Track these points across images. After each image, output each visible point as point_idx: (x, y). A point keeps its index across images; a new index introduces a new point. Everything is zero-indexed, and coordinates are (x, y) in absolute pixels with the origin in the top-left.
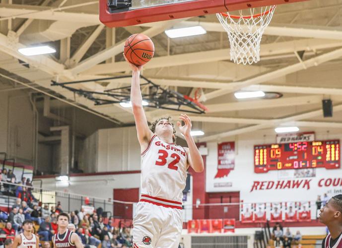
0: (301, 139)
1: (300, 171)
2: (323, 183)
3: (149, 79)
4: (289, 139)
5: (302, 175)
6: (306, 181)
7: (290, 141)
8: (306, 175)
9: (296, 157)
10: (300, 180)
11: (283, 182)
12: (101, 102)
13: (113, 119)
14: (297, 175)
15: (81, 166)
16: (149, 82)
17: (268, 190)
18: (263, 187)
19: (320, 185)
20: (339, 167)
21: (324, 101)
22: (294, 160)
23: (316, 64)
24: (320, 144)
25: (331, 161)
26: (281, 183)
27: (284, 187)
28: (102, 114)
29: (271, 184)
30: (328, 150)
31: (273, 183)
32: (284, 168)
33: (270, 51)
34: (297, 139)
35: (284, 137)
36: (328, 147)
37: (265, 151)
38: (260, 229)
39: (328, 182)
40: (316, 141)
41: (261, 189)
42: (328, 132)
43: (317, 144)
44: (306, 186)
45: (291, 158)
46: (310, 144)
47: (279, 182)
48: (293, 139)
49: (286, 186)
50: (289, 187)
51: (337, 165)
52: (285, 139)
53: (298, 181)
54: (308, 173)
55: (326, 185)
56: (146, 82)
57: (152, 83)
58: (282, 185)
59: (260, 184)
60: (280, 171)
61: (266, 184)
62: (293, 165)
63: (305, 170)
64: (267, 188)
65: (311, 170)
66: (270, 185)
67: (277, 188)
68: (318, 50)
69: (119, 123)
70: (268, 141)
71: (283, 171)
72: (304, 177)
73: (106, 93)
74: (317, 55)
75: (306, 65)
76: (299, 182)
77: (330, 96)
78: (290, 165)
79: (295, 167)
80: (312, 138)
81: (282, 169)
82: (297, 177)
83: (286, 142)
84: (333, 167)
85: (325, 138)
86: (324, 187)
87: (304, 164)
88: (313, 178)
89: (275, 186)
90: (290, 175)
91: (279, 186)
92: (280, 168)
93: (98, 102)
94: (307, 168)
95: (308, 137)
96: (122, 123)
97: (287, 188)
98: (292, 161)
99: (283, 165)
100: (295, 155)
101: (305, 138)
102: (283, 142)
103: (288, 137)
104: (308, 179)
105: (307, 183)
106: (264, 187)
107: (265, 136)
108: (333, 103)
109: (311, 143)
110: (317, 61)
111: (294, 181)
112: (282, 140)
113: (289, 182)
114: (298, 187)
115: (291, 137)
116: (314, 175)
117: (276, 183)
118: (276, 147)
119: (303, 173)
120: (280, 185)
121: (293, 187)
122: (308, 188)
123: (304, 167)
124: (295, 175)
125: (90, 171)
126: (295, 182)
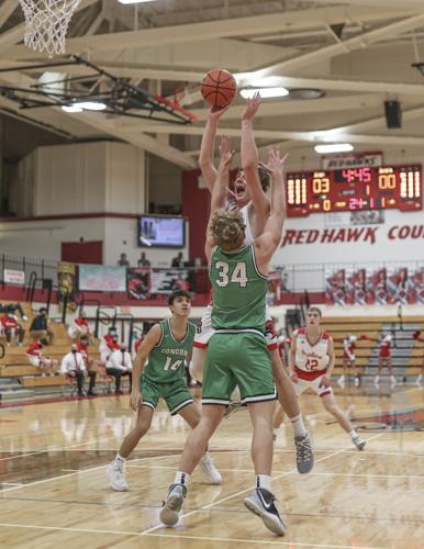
0: (360, 162)
1: (360, 214)
2: (395, 233)
3: (101, 68)
4: (341, 163)
5: (363, 221)
6: (369, 230)
7: (344, 167)
8: (369, 220)
9: (352, 192)
10: (360, 228)
11: (333, 231)
12: (30, 104)
13: (60, 131)
14: (355, 221)
15: (13, 206)
16: (102, 72)
17: (309, 245)
18: (301, 240)
19: (391, 236)
20: (420, 209)
21: (387, 104)
22: (350, 196)
23: (363, 45)
24: (391, 170)
25: (408, 198)
26: (329, 233)
27: (335, 240)
28: (41, 123)
29: (314, 234)
30: (404, 180)
31: (317, 232)
32: (334, 209)
33: (289, 24)
34: (354, 163)
35: (335, 160)
36: (403, 175)
37: (304, 181)
38: (292, 307)
39: (404, 233)
40: (384, 167)
41: (297, 242)
42: (403, 151)
43: (387, 171)
44: (369, 238)
45: (345, 193)
46: (374, 172)
47: (326, 231)
48: (348, 163)
49: (338, 237)
50: (342, 240)
51: (418, 205)
52: (335, 163)
53: (356, 231)
54: (372, 217)
55: (400, 236)
56: (97, 73)
57: (107, 75)
58: (331, 237)
59: (297, 234)
60: (327, 215)
61: (306, 235)
62: (347, 205)
63: (369, 213)
64: (308, 241)
65: (377, 213)
66: (313, 236)
67: (323, 241)
68: (365, 23)
69: (70, 138)
70: (308, 166)
71: (332, 214)
72: (366, 223)
73: (34, 89)
74: (365, 31)
75: (348, 47)
76: (359, 231)
77: (397, 94)
78: (343, 204)
79: (352, 207)
80: (378, 162)
81: (330, 211)
82: (355, 224)
83: (338, 167)
84: (413, 209)
85: (399, 161)
86: (397, 239)
87: (365, 203)
88: (381, 226)
89: (320, 238)
90: (344, 220)
91: (327, 239)
92: (328, 209)
93: (25, 104)
94: (371, 209)
95: (372, 160)
96: (75, 137)
97: (338, 241)
98: (347, 199)
99: (333, 205)
100: (351, 189)
101: (367, 161)
102: (332, 168)
103: (341, 159)
104: (373, 226)
105: (371, 233)
106: (304, 240)
107: (303, 158)
108: (402, 107)
109: (377, 169)
110: (365, 42)
111: (350, 230)
112: (330, 164)
113: (342, 232)
114: (356, 239)
115: (345, 160)
116: (381, 221)
117: (322, 233)
118: (322, 175)
119: (364, 218)
120: (328, 236)
121: (349, 240)
122: (373, 241)
123: (366, 208)
124: (352, 220)
125: (26, 214)
126: (353, 232)
